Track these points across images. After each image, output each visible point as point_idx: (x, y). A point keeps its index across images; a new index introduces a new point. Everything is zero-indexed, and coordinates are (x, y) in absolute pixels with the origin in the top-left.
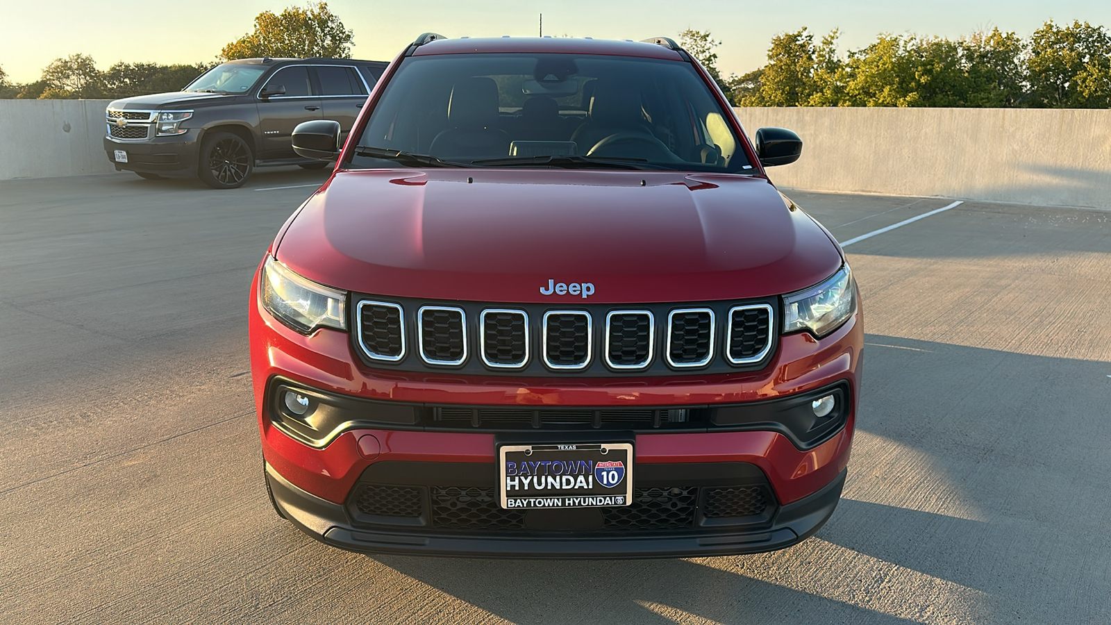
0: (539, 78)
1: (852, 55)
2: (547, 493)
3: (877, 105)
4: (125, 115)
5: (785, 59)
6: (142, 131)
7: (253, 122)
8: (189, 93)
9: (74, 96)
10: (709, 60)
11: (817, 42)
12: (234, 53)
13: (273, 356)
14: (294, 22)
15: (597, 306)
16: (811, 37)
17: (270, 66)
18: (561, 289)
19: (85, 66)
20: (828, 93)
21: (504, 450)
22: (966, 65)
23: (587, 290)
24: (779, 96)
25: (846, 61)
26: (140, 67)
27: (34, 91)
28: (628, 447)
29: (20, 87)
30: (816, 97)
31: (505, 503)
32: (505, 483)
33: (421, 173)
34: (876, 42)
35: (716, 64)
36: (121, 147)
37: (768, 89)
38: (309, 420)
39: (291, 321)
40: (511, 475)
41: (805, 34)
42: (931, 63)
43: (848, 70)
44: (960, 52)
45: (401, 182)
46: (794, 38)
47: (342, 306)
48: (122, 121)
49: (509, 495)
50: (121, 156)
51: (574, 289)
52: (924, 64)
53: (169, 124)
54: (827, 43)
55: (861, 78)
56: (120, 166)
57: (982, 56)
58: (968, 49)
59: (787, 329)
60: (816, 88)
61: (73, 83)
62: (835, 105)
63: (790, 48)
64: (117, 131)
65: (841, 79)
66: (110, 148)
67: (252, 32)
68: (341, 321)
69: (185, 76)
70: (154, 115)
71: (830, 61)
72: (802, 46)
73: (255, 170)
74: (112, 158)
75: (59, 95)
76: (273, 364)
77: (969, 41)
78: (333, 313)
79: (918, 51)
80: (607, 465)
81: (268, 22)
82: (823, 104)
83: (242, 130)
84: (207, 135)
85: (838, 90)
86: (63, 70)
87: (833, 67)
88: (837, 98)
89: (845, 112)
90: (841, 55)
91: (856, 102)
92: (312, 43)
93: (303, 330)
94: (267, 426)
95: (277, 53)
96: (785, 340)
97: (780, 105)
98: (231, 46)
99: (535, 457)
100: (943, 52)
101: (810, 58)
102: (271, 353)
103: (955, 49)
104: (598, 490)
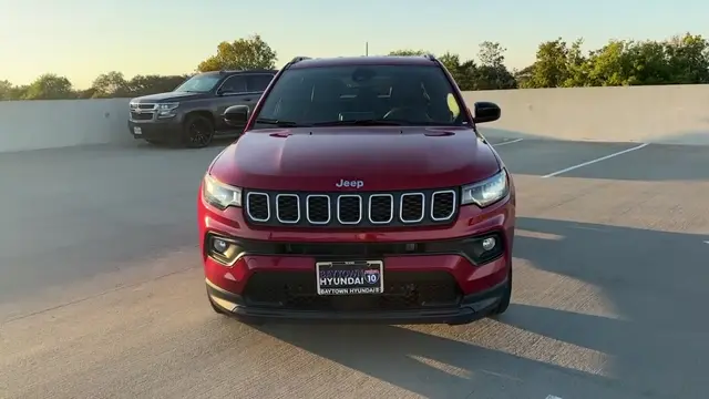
0: (354, 79)
1: (592, 53)
2: (340, 287)
3: (608, 85)
4: (140, 107)
5: (548, 57)
6: (149, 116)
7: (214, 108)
8: (177, 93)
9: (110, 96)
10: (499, 59)
11: (569, 46)
12: (205, 68)
13: (208, 221)
14: (241, 48)
15: (365, 192)
16: (564, 44)
17: (223, 76)
18: (347, 184)
19: (117, 78)
20: (577, 78)
21: (318, 264)
22: (668, 57)
23: (360, 184)
24: (545, 82)
25: (588, 57)
26: (149, 77)
27: (88, 94)
28: (380, 262)
29: (80, 92)
30: (569, 81)
31: (320, 292)
32: (320, 282)
33: (287, 130)
34: (607, 44)
35: (504, 63)
36: (138, 125)
37: (538, 76)
38: (226, 253)
39: (217, 204)
40: (322, 277)
41: (561, 42)
42: (643, 57)
43: (590, 63)
44: (664, 49)
45: (276, 135)
46: (554, 44)
47: (240, 195)
48: (138, 110)
49: (321, 287)
50: (138, 131)
51: (353, 184)
52: (639, 58)
53: (165, 111)
54: (576, 46)
55: (597, 68)
56: (137, 136)
57: (679, 51)
58: (669, 47)
59: (463, 202)
60: (569, 75)
61: (111, 89)
62: (582, 85)
63: (551, 50)
64: (135, 115)
65: (585, 69)
66: (131, 127)
67: (216, 55)
68: (239, 203)
69: (176, 82)
70: (156, 106)
71: (578, 58)
72: (559, 49)
73: (215, 136)
74: (132, 131)
75: (103, 96)
76: (208, 225)
77: (670, 42)
78: (236, 199)
79: (636, 49)
80: (370, 272)
81: (225, 48)
82: (573, 85)
83: (208, 114)
84: (187, 117)
85: (584, 77)
86: (104, 81)
87: (579, 61)
88: (583, 81)
89: (588, 90)
90: (585, 54)
91: (595, 83)
92: (252, 60)
93: (222, 208)
94: (206, 259)
95: (231, 67)
96: (462, 208)
97: (545, 86)
98: (204, 63)
99: (334, 268)
100: (652, 50)
101: (564, 57)
102: (207, 220)
103: (661, 47)
104: (367, 285)
